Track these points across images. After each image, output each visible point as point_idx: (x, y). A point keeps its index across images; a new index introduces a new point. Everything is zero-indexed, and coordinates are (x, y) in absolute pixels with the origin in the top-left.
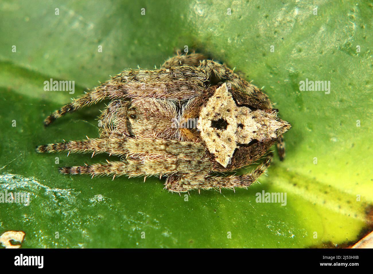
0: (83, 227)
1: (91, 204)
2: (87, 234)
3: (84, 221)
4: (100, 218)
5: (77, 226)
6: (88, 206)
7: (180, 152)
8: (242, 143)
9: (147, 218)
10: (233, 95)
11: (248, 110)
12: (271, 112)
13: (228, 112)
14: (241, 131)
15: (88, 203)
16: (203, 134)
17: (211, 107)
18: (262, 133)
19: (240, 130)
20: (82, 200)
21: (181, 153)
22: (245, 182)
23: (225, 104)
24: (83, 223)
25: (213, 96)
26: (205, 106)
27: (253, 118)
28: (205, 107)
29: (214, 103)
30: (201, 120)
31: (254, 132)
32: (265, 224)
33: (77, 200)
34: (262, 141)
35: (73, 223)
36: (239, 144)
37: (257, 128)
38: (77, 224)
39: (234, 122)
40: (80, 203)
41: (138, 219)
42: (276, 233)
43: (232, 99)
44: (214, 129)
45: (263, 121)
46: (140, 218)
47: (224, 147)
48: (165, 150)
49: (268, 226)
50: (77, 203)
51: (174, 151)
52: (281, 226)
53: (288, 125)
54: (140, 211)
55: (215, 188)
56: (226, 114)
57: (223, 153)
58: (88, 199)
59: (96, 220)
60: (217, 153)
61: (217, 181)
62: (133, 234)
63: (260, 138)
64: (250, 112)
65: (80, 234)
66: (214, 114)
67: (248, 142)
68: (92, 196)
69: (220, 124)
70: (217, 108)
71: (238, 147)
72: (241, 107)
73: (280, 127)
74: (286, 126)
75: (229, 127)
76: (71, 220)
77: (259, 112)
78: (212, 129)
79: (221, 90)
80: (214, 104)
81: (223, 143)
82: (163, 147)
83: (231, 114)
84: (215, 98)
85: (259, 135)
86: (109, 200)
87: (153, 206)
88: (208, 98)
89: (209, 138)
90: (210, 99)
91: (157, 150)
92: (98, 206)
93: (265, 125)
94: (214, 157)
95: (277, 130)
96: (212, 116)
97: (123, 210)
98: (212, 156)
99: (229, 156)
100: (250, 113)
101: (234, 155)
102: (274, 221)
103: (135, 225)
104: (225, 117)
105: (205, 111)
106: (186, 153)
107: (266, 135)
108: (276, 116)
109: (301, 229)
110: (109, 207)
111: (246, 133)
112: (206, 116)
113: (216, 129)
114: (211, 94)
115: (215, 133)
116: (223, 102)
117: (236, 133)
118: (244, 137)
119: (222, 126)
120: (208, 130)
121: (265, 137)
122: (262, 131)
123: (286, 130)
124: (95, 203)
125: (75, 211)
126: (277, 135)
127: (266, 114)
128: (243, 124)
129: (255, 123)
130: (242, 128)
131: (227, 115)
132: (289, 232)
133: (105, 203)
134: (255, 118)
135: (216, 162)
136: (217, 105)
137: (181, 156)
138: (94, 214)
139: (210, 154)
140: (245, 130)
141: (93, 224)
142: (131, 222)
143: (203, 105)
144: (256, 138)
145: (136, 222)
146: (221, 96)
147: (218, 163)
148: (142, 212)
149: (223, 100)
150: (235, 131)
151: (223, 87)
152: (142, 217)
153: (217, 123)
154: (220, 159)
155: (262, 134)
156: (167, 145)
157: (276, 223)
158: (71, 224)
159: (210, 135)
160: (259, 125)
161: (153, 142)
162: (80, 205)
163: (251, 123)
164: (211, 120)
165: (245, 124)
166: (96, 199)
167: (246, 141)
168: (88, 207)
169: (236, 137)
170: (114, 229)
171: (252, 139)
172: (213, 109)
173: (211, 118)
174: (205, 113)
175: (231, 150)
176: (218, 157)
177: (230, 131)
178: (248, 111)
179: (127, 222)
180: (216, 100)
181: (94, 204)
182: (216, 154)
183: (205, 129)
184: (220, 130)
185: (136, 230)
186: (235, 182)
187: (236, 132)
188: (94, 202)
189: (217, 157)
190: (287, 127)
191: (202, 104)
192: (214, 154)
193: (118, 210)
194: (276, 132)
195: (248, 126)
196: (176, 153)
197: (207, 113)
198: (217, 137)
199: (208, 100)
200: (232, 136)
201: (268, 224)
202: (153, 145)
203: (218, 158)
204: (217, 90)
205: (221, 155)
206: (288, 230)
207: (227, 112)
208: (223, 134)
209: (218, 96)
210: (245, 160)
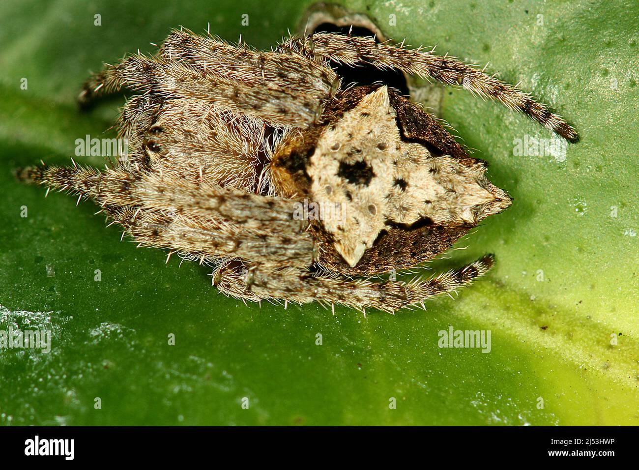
0: (68, 384)
1: (91, 339)
2: (77, 398)
3: (71, 373)
4: (106, 367)
5: (56, 383)
6: (86, 343)
7: (250, 216)
8: (398, 220)
9: (207, 369)
10: (398, 113)
11: (424, 152)
12: (472, 166)
13: (380, 151)
14: (400, 195)
15: (85, 337)
16: (316, 187)
17: (345, 132)
18: (444, 206)
19: (398, 192)
20: (74, 334)
21: (250, 218)
22: (390, 298)
23: (377, 131)
24: (69, 377)
25: (353, 111)
26: (334, 128)
27: (431, 171)
28: (333, 130)
29: (353, 124)
30: (319, 156)
31: (428, 202)
32: (467, 399)
33: (62, 333)
34: (442, 224)
35: (49, 377)
36: (389, 222)
37: (434, 195)
38: (57, 377)
39: (388, 172)
40: (69, 336)
41: (187, 371)
42: (491, 416)
43: (394, 122)
44: (342, 180)
45: (450, 181)
46: (193, 369)
47: (358, 223)
48: (217, 209)
49: (474, 403)
50: (63, 339)
51: (237, 213)
52: (503, 405)
53: (505, 198)
54: (194, 355)
55: (321, 301)
56: (374, 153)
57: (352, 234)
58: (86, 330)
59: (97, 370)
60: (340, 232)
61: (326, 287)
62: (174, 398)
63: (438, 218)
64: (427, 158)
65: (61, 397)
66: (347, 150)
67: (410, 220)
68: (96, 324)
69: (356, 173)
70: (358, 137)
71: (388, 228)
72: (410, 144)
73: (485, 201)
74: (500, 200)
75: (374, 182)
76: (46, 371)
77: (446, 162)
78: (339, 180)
79: (374, 100)
80: (353, 127)
81: (356, 214)
82: (213, 202)
83: (385, 155)
84: (359, 113)
85: (437, 211)
86: (131, 332)
87: (224, 346)
88: (343, 111)
89: (329, 198)
90: (346, 115)
91: (201, 208)
92: (106, 343)
93: (453, 191)
94: (333, 241)
95: (477, 205)
96: (344, 154)
97: (157, 352)
98: (329, 237)
99: (364, 243)
100: (426, 161)
101: (376, 242)
102: (489, 393)
103: (180, 380)
104: (371, 160)
105: (332, 139)
106: (262, 220)
107: (453, 213)
108: (482, 176)
109: (546, 414)
110: (129, 346)
111: (410, 200)
112: (331, 151)
113: (348, 180)
114: (351, 105)
115: (343, 189)
116: (372, 127)
117: (387, 197)
118: (404, 209)
119: (360, 176)
120: (329, 181)
121: (448, 217)
122: (445, 202)
123: (498, 209)
124: (100, 337)
125: (56, 353)
126: (477, 216)
127: (460, 168)
128: (407, 180)
129: (433, 183)
130: (404, 190)
131: (375, 155)
132: (520, 418)
133: (121, 339)
134: (435, 172)
135: (334, 251)
136: (359, 130)
137: (252, 225)
138: (95, 360)
139: (324, 232)
140: (409, 193)
141: (91, 378)
142: (171, 375)
143: (329, 126)
144: (428, 216)
145: (183, 375)
146: (372, 113)
147: (338, 254)
148: (200, 357)
149: (374, 123)
150: (387, 192)
151: (381, 94)
152: (197, 366)
153: (351, 170)
154: (345, 247)
155: (443, 209)
156: (222, 200)
157: (492, 399)
158: (43, 378)
159: (332, 193)
160: (442, 191)
161: (196, 189)
162: (68, 341)
163: (425, 181)
164: (339, 161)
165: (411, 182)
166: (103, 331)
167: (407, 218)
168: (84, 346)
169: (388, 205)
170: (133, 388)
171: (420, 216)
172: (348, 139)
173: (339, 156)
174: (329, 142)
175: (370, 230)
176: (342, 242)
177: (374, 191)
178: (424, 156)
179: (163, 377)
180: (359, 119)
181: (98, 340)
182: (336, 235)
183: (323, 178)
184: (354, 184)
185: (181, 392)
186: (366, 296)
187: (389, 195)
188: (97, 337)
189: (339, 241)
190: (501, 203)
191: (326, 123)
192: (333, 235)
193: (147, 351)
194: (476, 210)
195: (416, 186)
196: (240, 218)
197: (333, 144)
198: (347, 198)
199: (342, 116)
200: (377, 203)
201: (475, 399)
202: (194, 196)
203: (341, 244)
204: (367, 98)
205: (349, 239)
206: (517, 414)
207: (377, 149)
208: (359, 195)
209: (365, 111)
210: (400, 257)
